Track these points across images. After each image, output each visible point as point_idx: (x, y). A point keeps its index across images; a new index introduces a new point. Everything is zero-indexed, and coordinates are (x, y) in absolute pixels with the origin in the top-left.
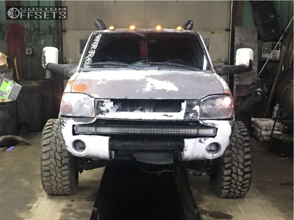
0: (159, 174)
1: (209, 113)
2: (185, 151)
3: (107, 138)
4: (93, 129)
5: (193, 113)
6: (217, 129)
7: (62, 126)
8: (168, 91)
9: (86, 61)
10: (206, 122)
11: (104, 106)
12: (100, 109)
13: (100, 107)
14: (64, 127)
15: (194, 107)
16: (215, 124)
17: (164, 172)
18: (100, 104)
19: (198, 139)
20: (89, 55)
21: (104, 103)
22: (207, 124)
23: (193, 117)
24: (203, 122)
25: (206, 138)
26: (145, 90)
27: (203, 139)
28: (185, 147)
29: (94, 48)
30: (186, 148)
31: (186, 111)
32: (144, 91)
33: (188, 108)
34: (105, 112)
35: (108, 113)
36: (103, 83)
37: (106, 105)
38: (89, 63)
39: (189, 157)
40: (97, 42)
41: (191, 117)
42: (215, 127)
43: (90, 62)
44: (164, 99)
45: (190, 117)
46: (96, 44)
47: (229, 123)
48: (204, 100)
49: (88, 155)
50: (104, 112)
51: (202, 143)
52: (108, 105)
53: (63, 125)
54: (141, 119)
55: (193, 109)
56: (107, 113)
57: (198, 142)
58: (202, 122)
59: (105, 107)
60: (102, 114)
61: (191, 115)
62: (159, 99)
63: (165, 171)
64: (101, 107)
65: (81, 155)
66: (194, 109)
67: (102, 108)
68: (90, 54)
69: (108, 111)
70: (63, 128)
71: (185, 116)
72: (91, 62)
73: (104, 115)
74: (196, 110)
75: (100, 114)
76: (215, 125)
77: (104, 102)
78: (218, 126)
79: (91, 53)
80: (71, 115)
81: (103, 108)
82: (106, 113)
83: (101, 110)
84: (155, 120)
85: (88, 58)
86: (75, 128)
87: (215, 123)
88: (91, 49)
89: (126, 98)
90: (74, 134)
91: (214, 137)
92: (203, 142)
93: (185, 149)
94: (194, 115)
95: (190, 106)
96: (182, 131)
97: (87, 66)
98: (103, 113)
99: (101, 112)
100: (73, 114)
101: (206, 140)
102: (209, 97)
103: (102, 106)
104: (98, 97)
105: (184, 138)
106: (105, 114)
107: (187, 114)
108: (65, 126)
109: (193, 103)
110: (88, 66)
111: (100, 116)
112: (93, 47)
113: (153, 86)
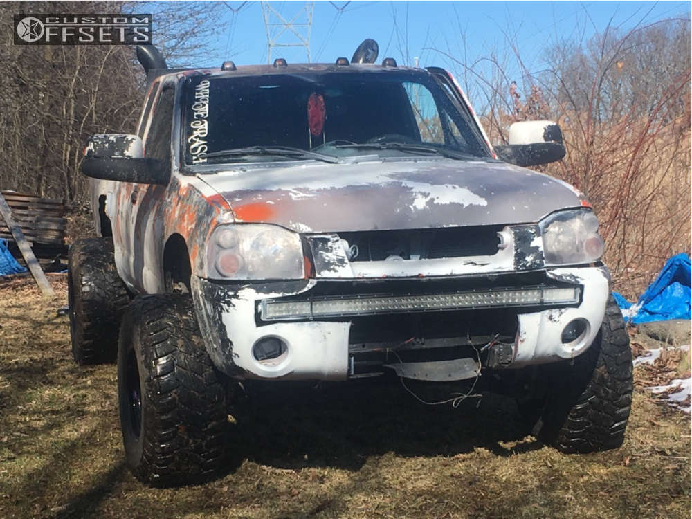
0: (455, 405)
1: (558, 252)
2: (519, 343)
3: (346, 326)
4: (304, 308)
5: (533, 253)
6: (582, 287)
7: (225, 306)
8: (467, 207)
9: (192, 147)
10: (558, 272)
11: (331, 251)
12: (322, 257)
13: (322, 254)
14: (231, 309)
15: (533, 240)
16: (578, 277)
17: (466, 399)
18: (320, 246)
19: (547, 312)
20: (196, 133)
21: (330, 244)
22: (561, 276)
23: (533, 264)
24: (554, 275)
25: (563, 310)
26: (415, 207)
27: (555, 313)
28: (522, 334)
29: (202, 114)
30: (522, 337)
31: (516, 250)
32: (412, 209)
33: (518, 242)
34: (336, 265)
35: (343, 266)
36: (309, 197)
37: (335, 249)
38: (201, 151)
39: (527, 356)
40: (204, 100)
41: (529, 264)
42: (578, 282)
43: (203, 148)
44: (461, 225)
45: (528, 262)
46: (204, 105)
47: (600, 273)
48: (545, 222)
49: (292, 372)
50: (333, 264)
51: (555, 321)
52: (339, 248)
53: (229, 304)
54: (420, 275)
55: (530, 243)
56: (341, 267)
57: (546, 319)
58: (551, 274)
59: (334, 251)
60: (330, 270)
61: (529, 259)
62: (451, 226)
63: (466, 396)
64: (324, 254)
65: (276, 373)
66: (533, 244)
67: (327, 256)
68: (196, 130)
69: (341, 262)
70: (228, 311)
71: (517, 262)
72: (206, 150)
73: (336, 271)
74: (537, 248)
75: (325, 269)
76: (578, 280)
77: (329, 240)
78: (583, 279)
79: (199, 126)
80: (244, 278)
81: (329, 254)
82: (339, 266)
83: (325, 259)
84: (452, 275)
85: (194, 139)
86: (260, 307)
87: (576, 275)
88: (195, 118)
89: (376, 228)
90: (259, 322)
91: (577, 306)
92: (556, 319)
93: (520, 339)
94: (535, 259)
95: (523, 239)
96: (508, 298)
97: (197, 159)
98: (332, 267)
99: (327, 266)
100: (250, 274)
101: (562, 313)
102: (553, 215)
103: (327, 251)
104: (309, 230)
105: (519, 313)
106: (337, 268)
107: (520, 257)
108: (234, 306)
109: (527, 232)
110: (201, 161)
111: (326, 274)
112: (198, 113)
113: (428, 199)
